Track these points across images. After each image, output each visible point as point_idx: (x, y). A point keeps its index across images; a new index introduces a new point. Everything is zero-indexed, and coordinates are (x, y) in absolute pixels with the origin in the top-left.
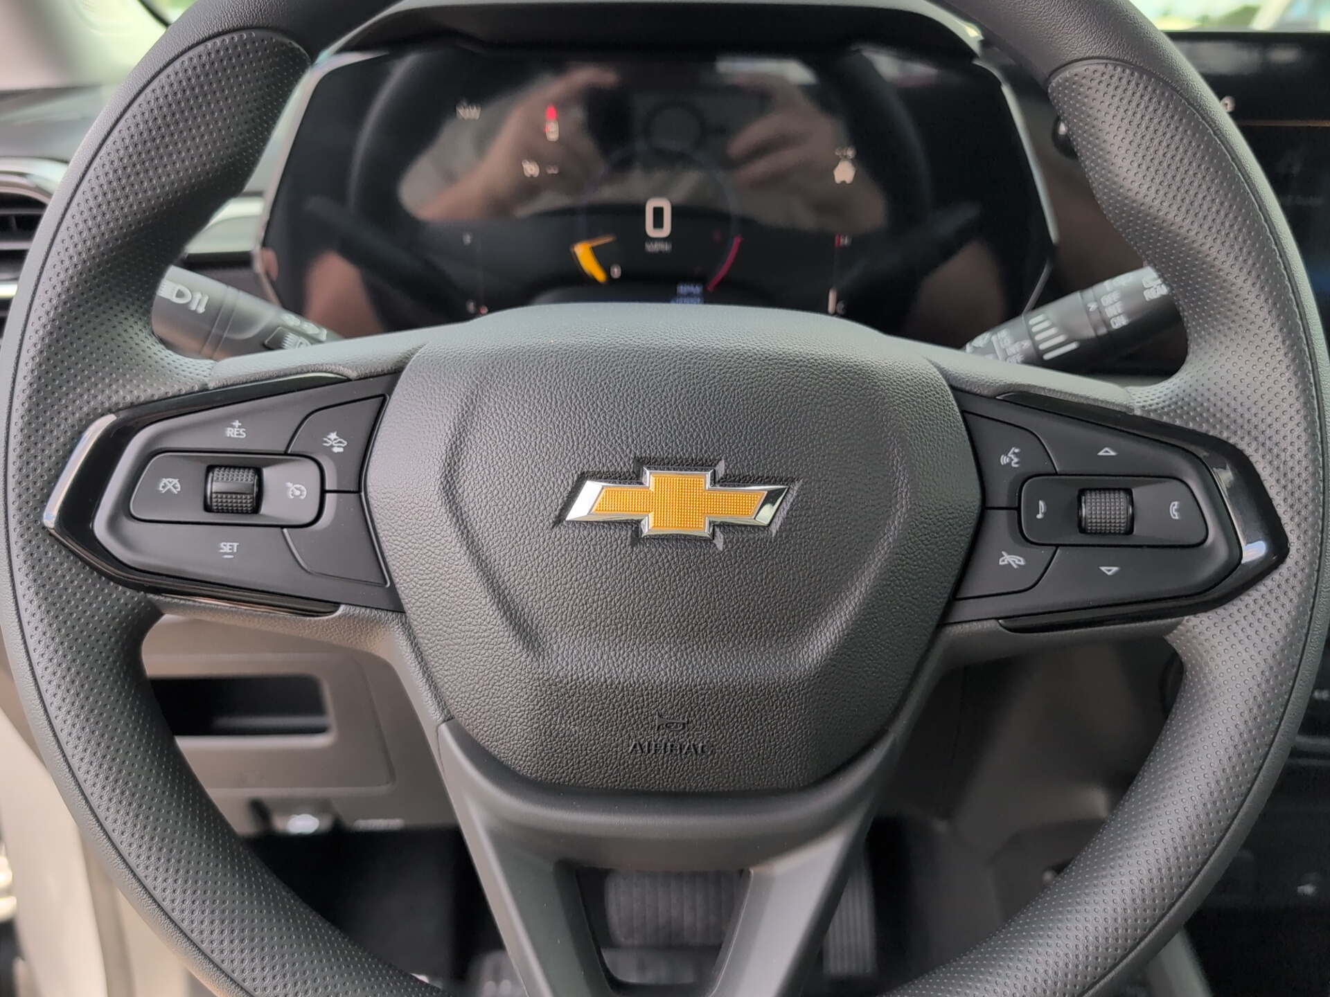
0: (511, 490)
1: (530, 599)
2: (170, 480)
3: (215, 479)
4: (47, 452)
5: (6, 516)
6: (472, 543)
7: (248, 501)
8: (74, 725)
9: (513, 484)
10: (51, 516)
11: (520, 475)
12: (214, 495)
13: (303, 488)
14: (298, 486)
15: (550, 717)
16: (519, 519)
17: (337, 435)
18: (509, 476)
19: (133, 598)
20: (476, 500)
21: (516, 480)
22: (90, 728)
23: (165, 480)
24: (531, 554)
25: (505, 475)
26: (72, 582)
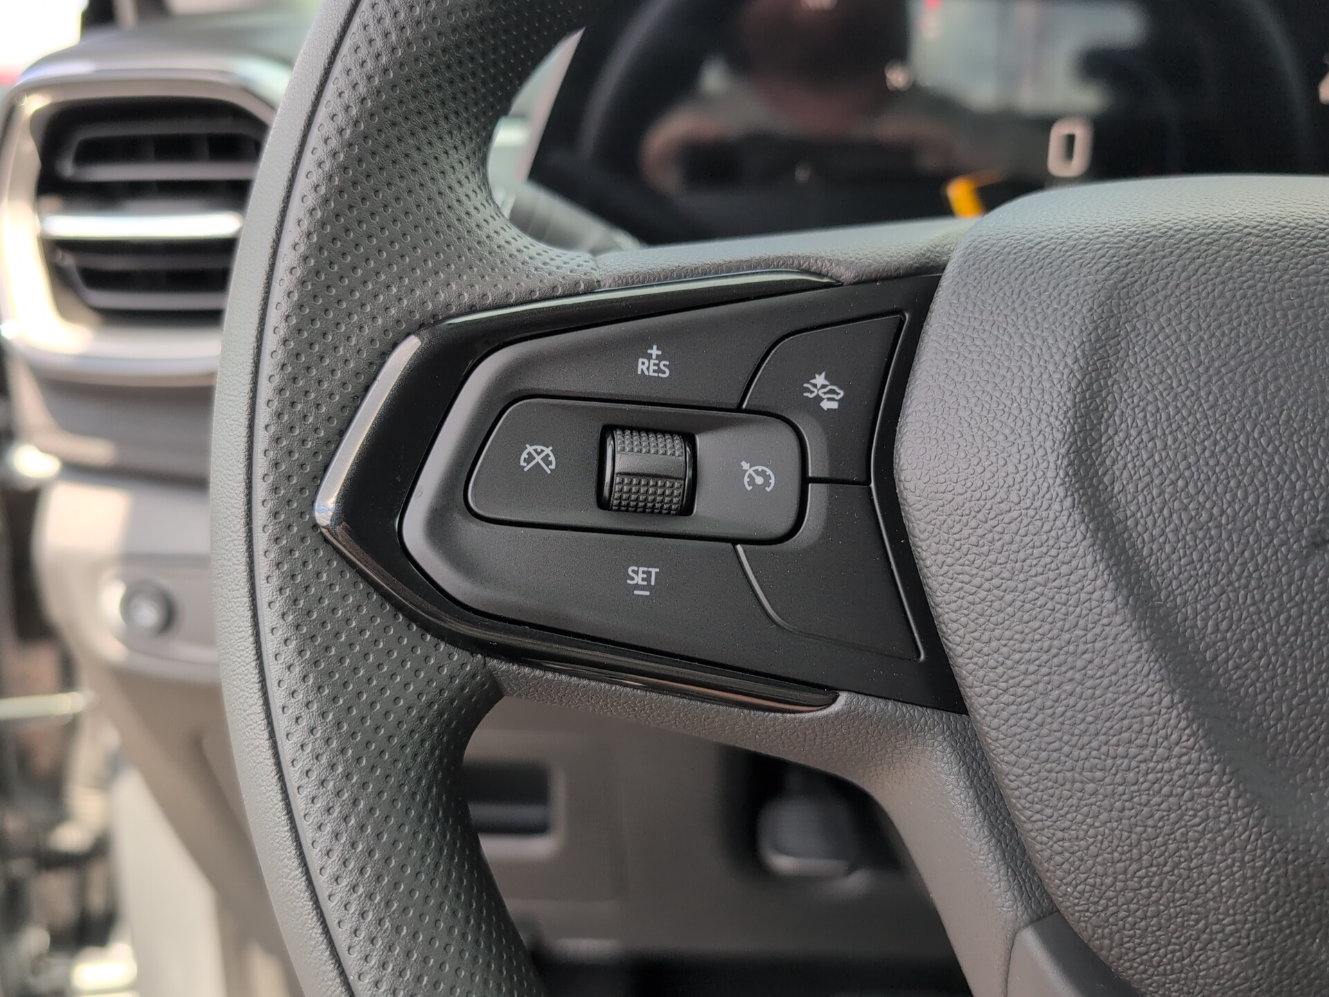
0: (1213, 479)
1: (1260, 698)
2: (539, 448)
3: (618, 448)
4: (326, 385)
5: (249, 502)
6: (1138, 582)
7: (675, 492)
8: (363, 915)
9: (1218, 469)
10: (326, 506)
11: (1230, 450)
12: (617, 480)
13: (769, 472)
14: (760, 468)
15: (1298, 938)
16: (1235, 538)
17: (826, 378)
18: (1207, 453)
19: (463, 665)
20: (1141, 498)
21: (1223, 459)
22: (392, 920)
23: (530, 449)
24: (1262, 607)
25: (1198, 449)
26: (361, 632)
